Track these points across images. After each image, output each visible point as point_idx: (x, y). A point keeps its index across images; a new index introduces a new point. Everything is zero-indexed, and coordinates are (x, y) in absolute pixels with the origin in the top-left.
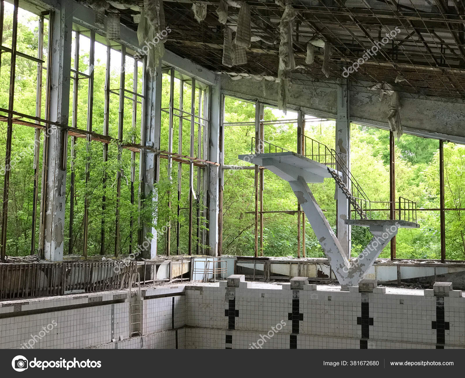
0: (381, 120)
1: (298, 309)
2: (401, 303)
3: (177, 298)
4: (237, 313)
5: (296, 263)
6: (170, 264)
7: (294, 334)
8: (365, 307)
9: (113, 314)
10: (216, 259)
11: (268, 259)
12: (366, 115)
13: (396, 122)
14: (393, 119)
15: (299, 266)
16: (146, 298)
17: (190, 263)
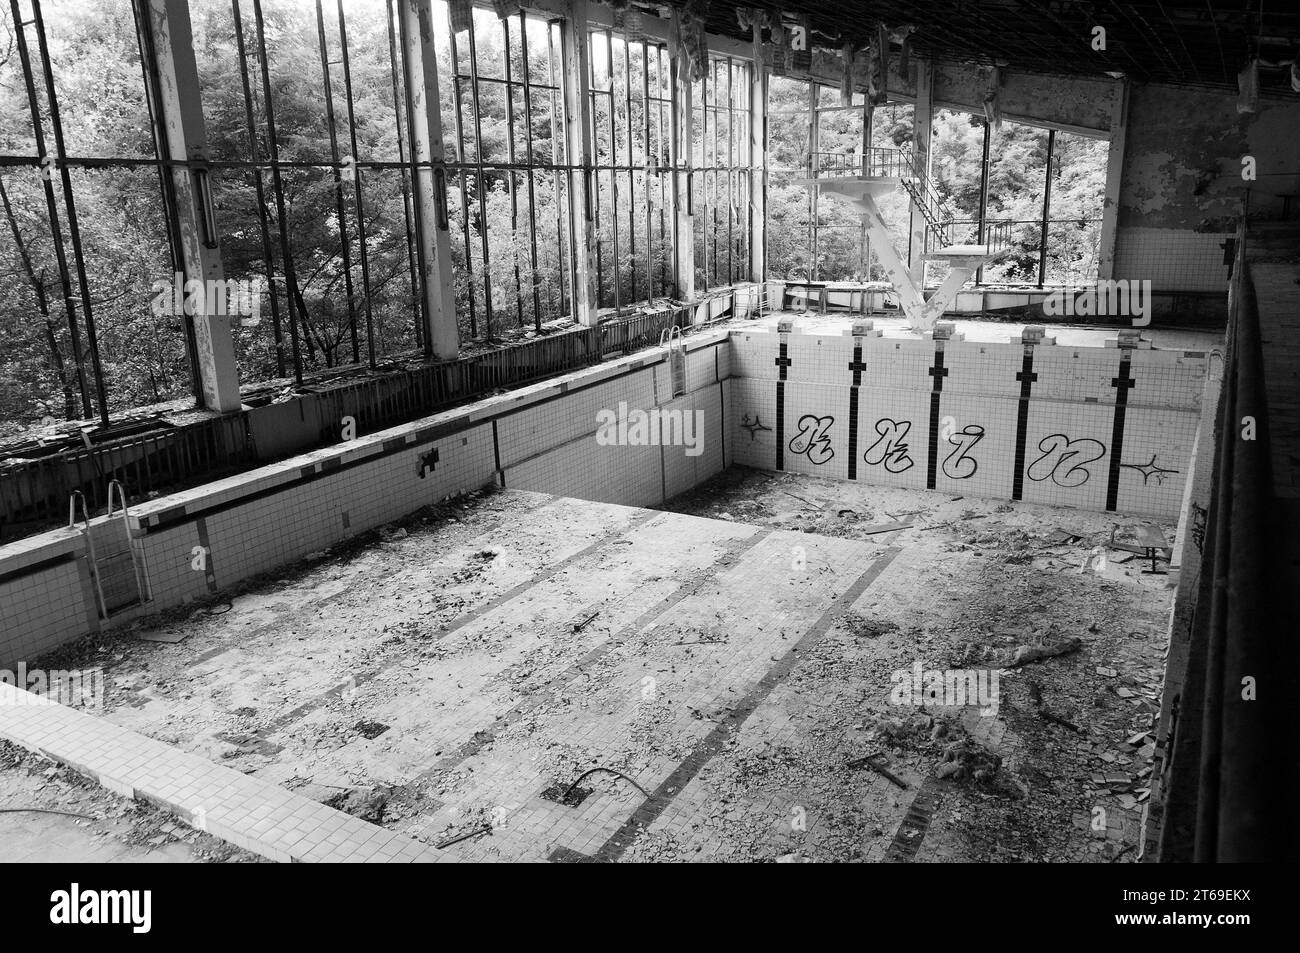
0: (974, 104)
1: (860, 359)
2: (982, 352)
3: (720, 346)
4: (789, 362)
5: (858, 291)
6: (709, 304)
7: (856, 386)
8: (939, 356)
9: (655, 377)
10: (761, 287)
11: (823, 286)
12: (955, 97)
13: (995, 110)
14: (990, 104)
15: (863, 296)
16: (687, 353)
17: (732, 298)
